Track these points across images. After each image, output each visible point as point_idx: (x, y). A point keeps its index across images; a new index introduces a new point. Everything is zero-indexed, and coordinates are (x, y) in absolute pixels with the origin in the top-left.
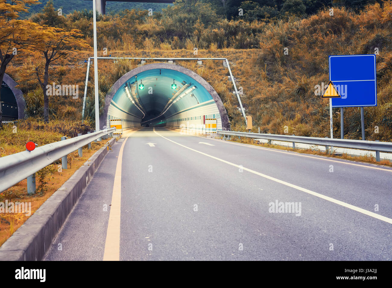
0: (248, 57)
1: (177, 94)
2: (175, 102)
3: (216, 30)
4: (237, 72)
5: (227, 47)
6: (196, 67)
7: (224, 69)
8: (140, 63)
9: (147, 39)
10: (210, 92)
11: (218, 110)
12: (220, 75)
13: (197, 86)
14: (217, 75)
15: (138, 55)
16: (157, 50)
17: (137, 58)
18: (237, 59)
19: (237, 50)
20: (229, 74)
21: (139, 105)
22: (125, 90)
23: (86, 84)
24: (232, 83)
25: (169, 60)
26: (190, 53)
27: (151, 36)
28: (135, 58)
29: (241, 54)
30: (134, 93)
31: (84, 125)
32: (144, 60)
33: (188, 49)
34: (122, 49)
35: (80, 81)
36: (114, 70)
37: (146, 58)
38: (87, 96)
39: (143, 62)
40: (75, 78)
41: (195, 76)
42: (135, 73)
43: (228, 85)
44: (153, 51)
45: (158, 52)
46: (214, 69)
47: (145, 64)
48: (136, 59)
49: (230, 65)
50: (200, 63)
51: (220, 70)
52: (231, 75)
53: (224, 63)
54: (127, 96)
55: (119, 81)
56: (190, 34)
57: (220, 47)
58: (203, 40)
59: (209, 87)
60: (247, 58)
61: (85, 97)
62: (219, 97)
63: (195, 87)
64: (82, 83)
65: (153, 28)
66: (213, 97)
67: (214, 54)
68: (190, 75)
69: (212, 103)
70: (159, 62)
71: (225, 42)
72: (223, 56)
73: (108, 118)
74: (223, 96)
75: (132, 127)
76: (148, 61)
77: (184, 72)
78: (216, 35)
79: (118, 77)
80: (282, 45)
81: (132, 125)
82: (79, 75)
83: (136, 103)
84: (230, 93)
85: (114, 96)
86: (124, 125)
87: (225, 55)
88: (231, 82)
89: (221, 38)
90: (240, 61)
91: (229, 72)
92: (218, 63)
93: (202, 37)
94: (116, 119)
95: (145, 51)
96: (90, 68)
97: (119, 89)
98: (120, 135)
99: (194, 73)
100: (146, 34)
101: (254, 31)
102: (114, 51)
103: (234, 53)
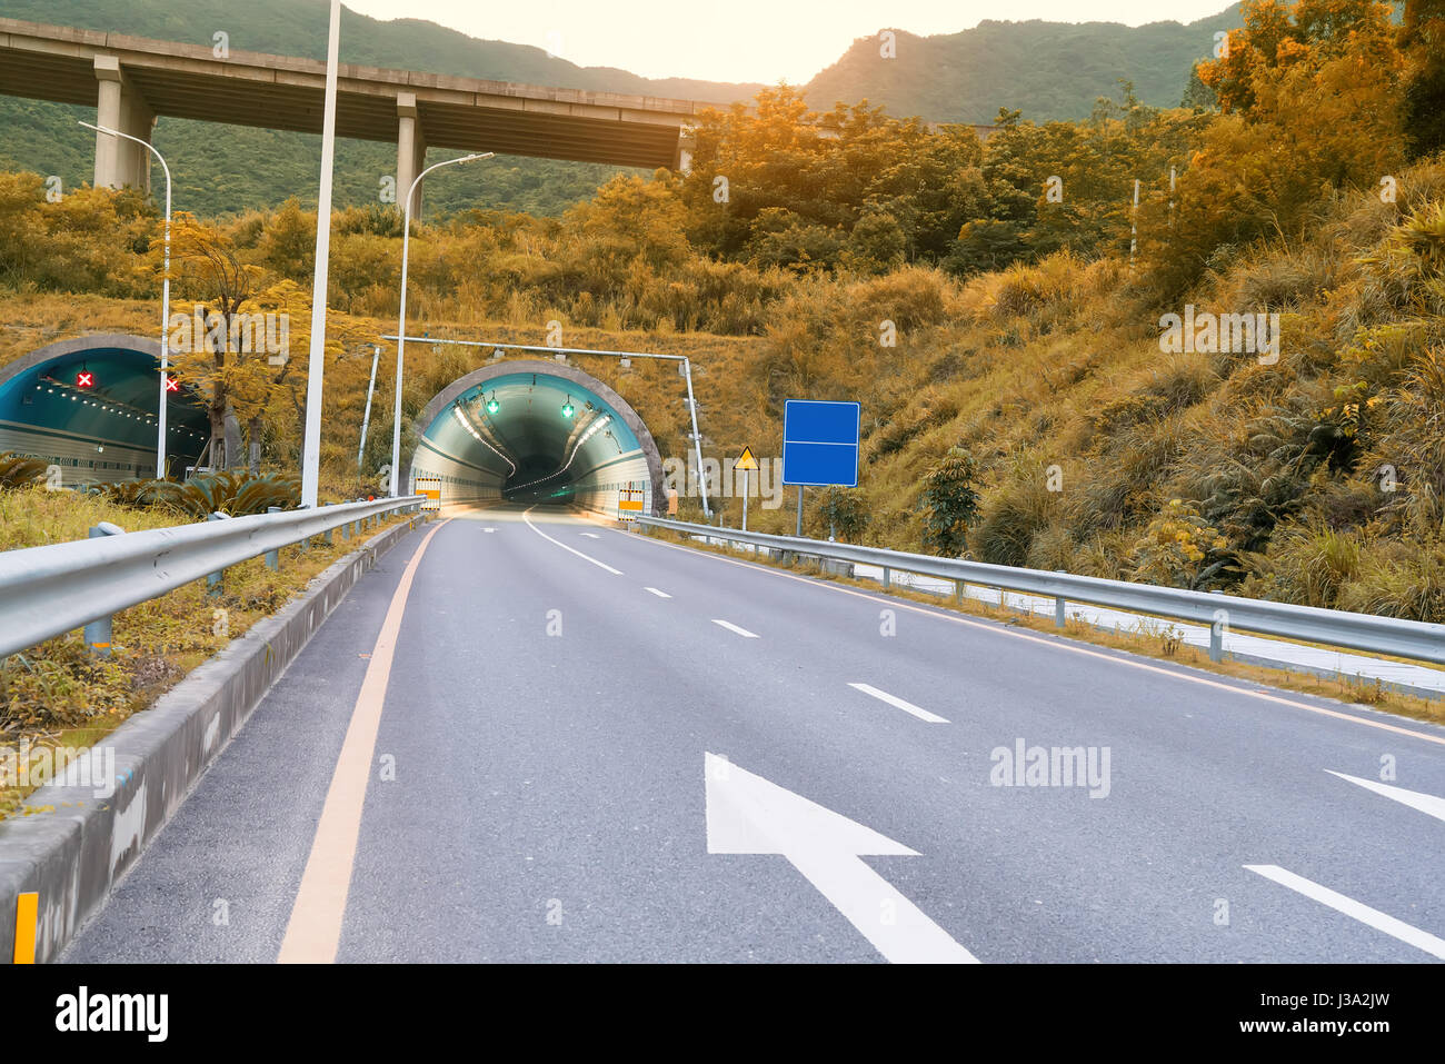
0: (739, 356)
1: (580, 426)
2: (581, 442)
3: (679, 285)
4: (704, 391)
5: (697, 329)
6: (615, 372)
7: (678, 382)
8: (492, 355)
9: (515, 294)
10: (636, 432)
11: (648, 473)
12: (668, 395)
13: (614, 416)
14: (660, 395)
15: (488, 335)
16: (533, 326)
17: (485, 344)
18: (712, 360)
19: (718, 338)
20: (686, 395)
21: (494, 441)
22: (453, 413)
23: (370, 397)
24: (690, 415)
25: (558, 353)
26: (607, 338)
27: (527, 286)
28: (480, 344)
29: (724, 348)
30: (476, 417)
31: (370, 487)
32: (501, 349)
33: (608, 329)
34: (455, 319)
35: (357, 389)
36: (432, 369)
37: (505, 346)
38: (369, 425)
39: (498, 353)
40: (345, 381)
41: (608, 394)
42: (477, 380)
43: (681, 419)
44: (524, 327)
45: (536, 331)
46: (656, 380)
47: (503, 361)
48: (482, 347)
49: (693, 372)
50: (626, 363)
51: (670, 382)
52: (691, 398)
53: (681, 367)
54: (460, 423)
55: (441, 394)
56: (617, 288)
57: (681, 327)
58: (647, 305)
59: (637, 422)
60: (735, 359)
61: (365, 427)
62: (654, 444)
63: (610, 416)
64: (360, 394)
65: (534, 266)
66: (642, 443)
67: (662, 343)
68: (598, 391)
69: (639, 456)
70: (535, 358)
71: (694, 317)
72: (681, 351)
73: (411, 473)
74: (665, 444)
75: (472, 499)
76: (510, 352)
77: (586, 385)
78: (678, 295)
79: (440, 385)
80: (813, 337)
81: (474, 492)
82: (355, 376)
83: (484, 437)
84: (682, 438)
85: (428, 427)
86: (448, 491)
87: (687, 348)
88: (687, 413)
89: (688, 303)
90: (716, 364)
91: (687, 389)
92: (667, 368)
93: (645, 296)
94: (429, 478)
95: (506, 326)
96: (380, 359)
97: (440, 413)
98: (435, 511)
99: (606, 388)
100: (515, 281)
101: (767, 293)
102: (436, 323)
103: (707, 346)
